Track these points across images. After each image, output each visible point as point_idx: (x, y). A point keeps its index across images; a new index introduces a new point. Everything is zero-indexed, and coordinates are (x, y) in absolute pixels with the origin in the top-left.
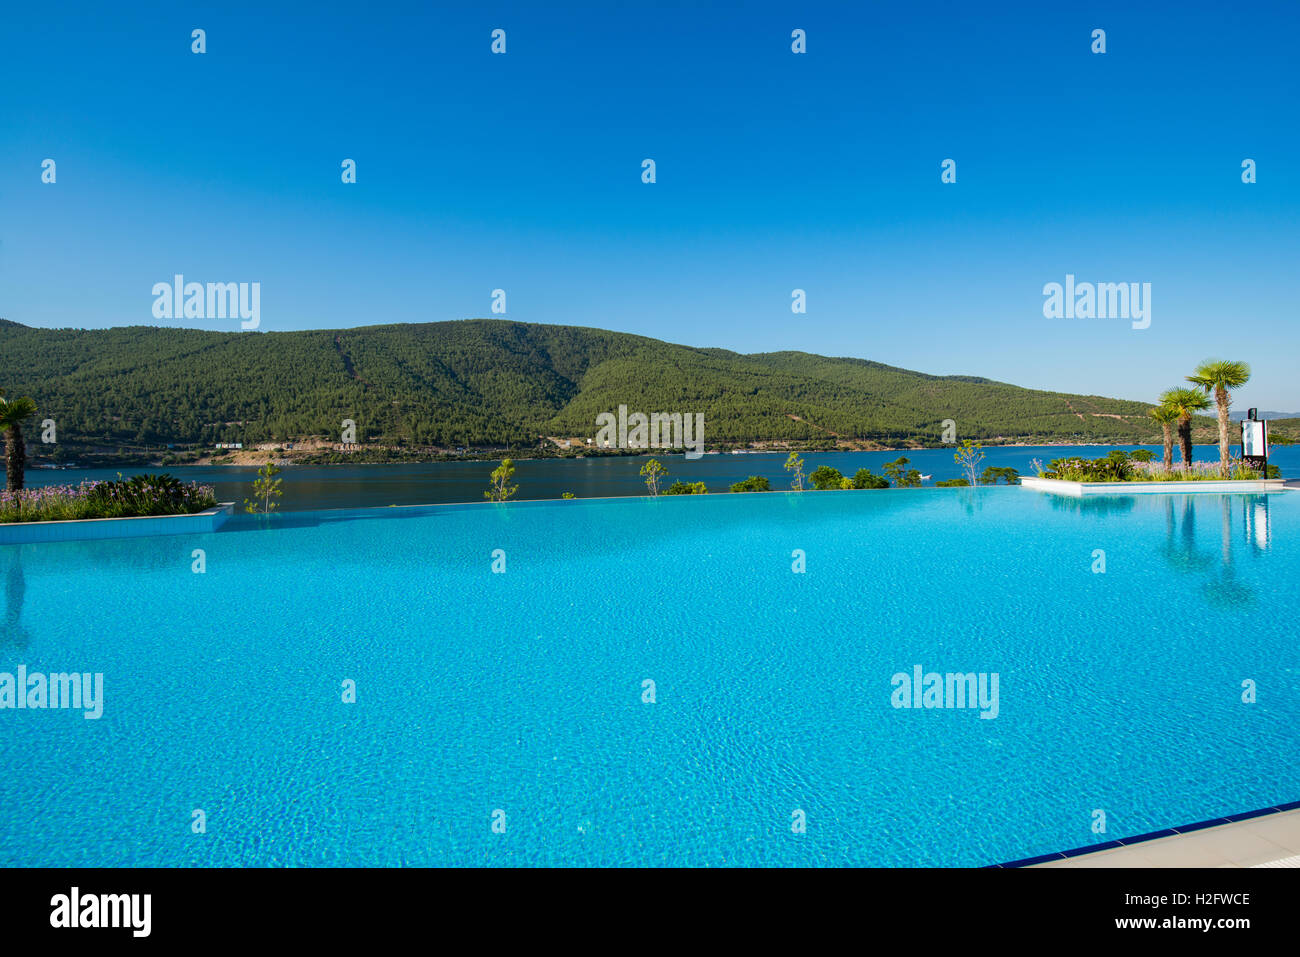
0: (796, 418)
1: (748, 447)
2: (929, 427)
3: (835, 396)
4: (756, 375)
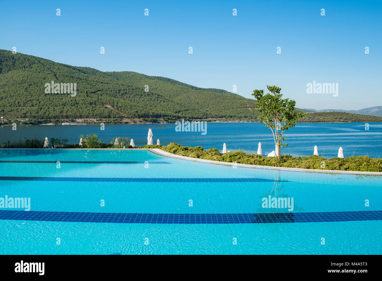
0: (109, 106)
1: (73, 121)
2: (181, 113)
3: (142, 95)
4: (102, 83)
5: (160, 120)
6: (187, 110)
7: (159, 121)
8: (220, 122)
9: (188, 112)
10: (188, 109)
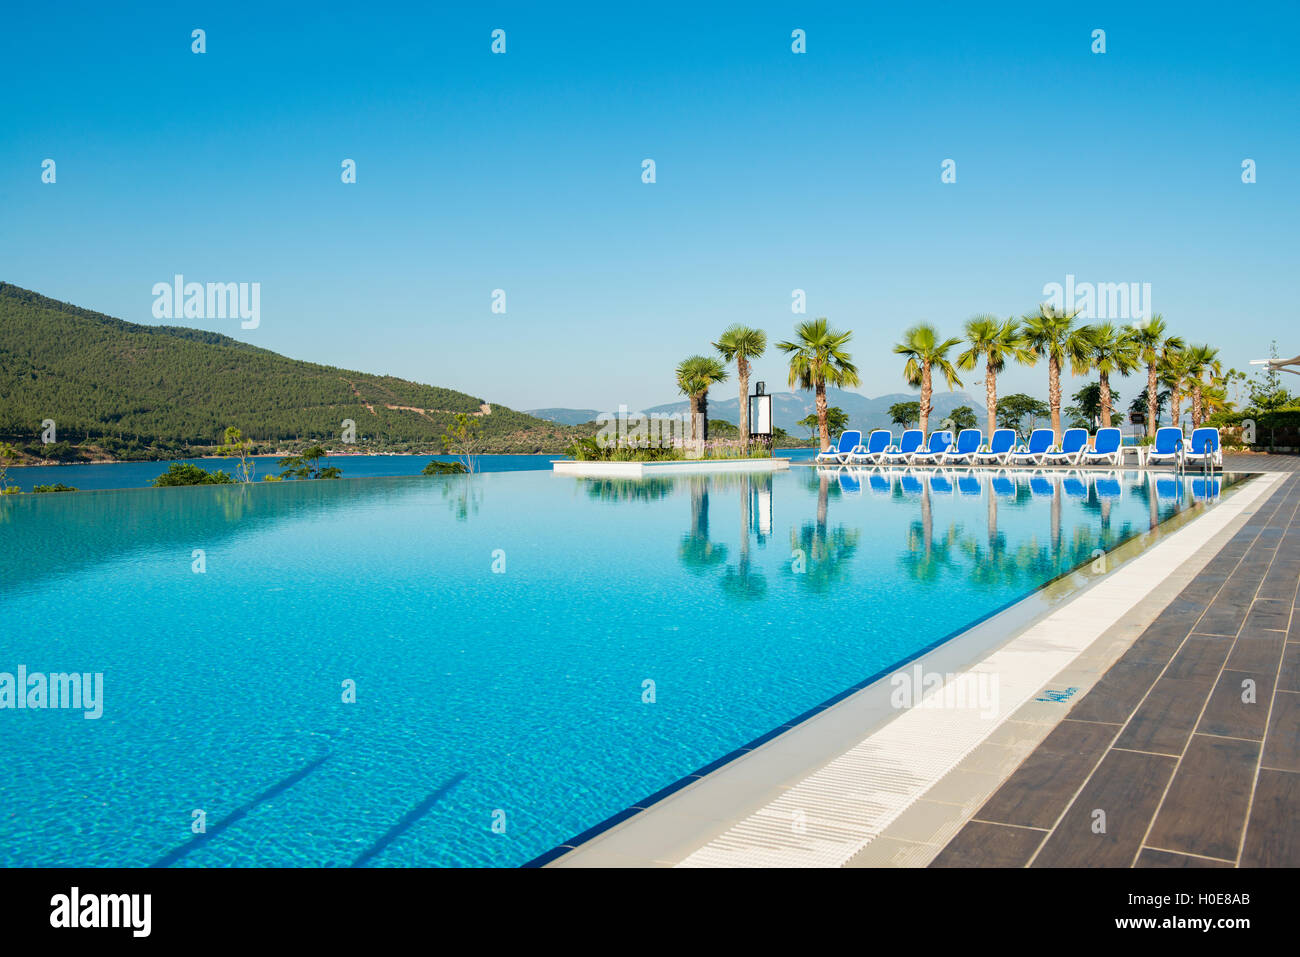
5: (87, 451)
6: (143, 411)
7: (84, 454)
8: (293, 455)
9: (149, 415)
10: (144, 404)
